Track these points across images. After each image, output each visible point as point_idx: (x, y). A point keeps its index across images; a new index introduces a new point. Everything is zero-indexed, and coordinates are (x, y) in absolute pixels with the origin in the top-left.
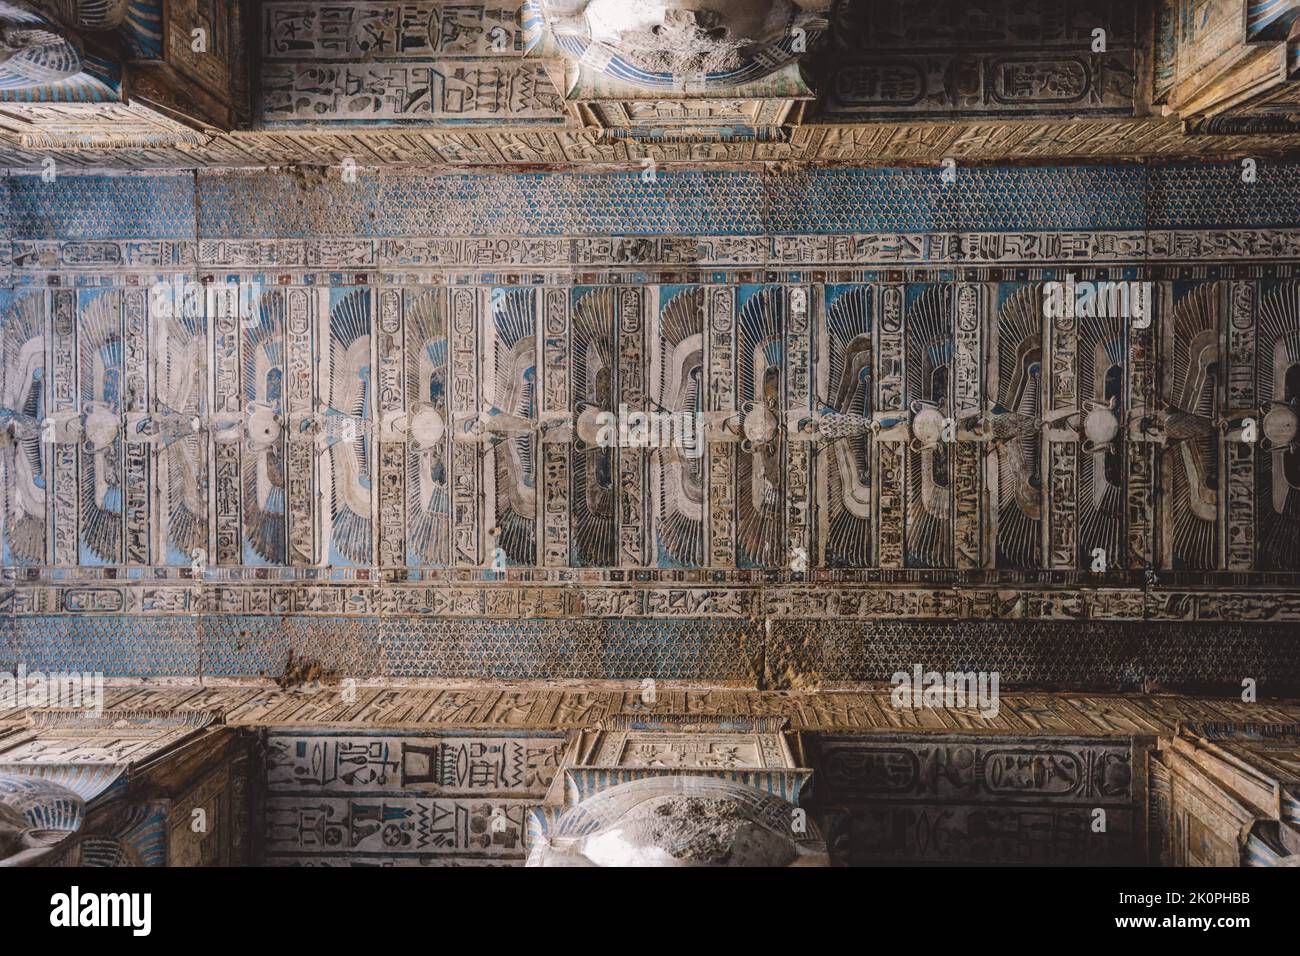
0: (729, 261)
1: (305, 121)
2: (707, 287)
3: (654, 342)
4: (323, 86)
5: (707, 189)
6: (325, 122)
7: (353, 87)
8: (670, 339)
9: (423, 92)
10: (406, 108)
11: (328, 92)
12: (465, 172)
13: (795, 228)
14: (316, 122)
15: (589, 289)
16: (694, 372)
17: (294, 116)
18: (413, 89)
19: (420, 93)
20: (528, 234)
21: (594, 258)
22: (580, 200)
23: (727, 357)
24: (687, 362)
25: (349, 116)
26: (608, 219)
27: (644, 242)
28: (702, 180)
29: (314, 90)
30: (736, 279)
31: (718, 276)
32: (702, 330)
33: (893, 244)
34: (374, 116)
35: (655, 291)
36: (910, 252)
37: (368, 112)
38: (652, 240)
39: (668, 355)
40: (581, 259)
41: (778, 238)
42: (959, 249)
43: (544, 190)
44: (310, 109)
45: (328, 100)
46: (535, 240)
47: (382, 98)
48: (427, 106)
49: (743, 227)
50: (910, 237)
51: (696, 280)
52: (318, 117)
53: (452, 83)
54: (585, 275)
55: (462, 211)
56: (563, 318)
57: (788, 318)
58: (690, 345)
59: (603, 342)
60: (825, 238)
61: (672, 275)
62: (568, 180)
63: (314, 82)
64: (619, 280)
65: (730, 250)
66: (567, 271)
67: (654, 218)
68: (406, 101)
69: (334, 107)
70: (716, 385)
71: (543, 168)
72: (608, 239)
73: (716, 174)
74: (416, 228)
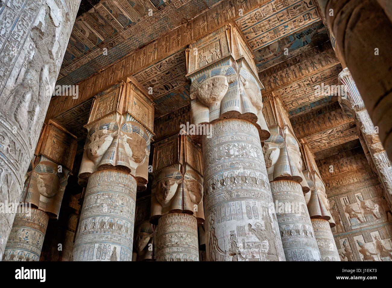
0: (95, 52)
1: (177, 52)
2: (94, 46)
3: (94, 31)
4: (178, 59)
5: (110, 60)
6: (174, 54)
7: (173, 62)
8: (92, 34)
9: (160, 68)
10: (161, 64)
11: (177, 59)
12: (154, 39)
13: (89, 63)
14: (175, 53)
15: (114, 33)
16: (82, 31)
17: (180, 52)
18: (162, 67)
19: (161, 67)
20: (134, 35)
21: (118, 39)
22: (129, 46)
23: (79, 36)
24: (85, 32)
25: (170, 57)
26: (122, 46)
27: (112, 46)
28: (112, 61)
29: (179, 58)
30: (91, 50)
31: (94, 48)
32: (88, 38)
33: (72, 69)
34: (165, 60)
35: (103, 40)
36: (68, 70)
37: (167, 60)
38: (111, 47)
39: (89, 31)
40: (120, 37)
41: (91, 60)
42: (62, 74)
43: (137, 45)
44: (178, 55)
45: (176, 58)
46: (131, 36)
47: (166, 63)
48: (158, 66)
49: (98, 58)
50: (71, 72)
51: (97, 46)
52: (176, 54)
53: (156, 71)
54: (117, 35)
55: (149, 32)
56: (114, 25)
57: (76, 49)
58: (87, 34)
59: (103, 26)
60: (83, 64)
61: (102, 44)
62: (134, 48)
63: (181, 59)
64: (110, 38)
65: (96, 53)
66: (121, 34)
67: (114, 51)
68: (162, 65)
69: (174, 57)
70: (76, 30)
71: (141, 48)
72: (119, 43)
73: (110, 63)
74: (156, 24)
